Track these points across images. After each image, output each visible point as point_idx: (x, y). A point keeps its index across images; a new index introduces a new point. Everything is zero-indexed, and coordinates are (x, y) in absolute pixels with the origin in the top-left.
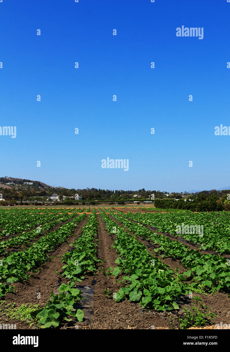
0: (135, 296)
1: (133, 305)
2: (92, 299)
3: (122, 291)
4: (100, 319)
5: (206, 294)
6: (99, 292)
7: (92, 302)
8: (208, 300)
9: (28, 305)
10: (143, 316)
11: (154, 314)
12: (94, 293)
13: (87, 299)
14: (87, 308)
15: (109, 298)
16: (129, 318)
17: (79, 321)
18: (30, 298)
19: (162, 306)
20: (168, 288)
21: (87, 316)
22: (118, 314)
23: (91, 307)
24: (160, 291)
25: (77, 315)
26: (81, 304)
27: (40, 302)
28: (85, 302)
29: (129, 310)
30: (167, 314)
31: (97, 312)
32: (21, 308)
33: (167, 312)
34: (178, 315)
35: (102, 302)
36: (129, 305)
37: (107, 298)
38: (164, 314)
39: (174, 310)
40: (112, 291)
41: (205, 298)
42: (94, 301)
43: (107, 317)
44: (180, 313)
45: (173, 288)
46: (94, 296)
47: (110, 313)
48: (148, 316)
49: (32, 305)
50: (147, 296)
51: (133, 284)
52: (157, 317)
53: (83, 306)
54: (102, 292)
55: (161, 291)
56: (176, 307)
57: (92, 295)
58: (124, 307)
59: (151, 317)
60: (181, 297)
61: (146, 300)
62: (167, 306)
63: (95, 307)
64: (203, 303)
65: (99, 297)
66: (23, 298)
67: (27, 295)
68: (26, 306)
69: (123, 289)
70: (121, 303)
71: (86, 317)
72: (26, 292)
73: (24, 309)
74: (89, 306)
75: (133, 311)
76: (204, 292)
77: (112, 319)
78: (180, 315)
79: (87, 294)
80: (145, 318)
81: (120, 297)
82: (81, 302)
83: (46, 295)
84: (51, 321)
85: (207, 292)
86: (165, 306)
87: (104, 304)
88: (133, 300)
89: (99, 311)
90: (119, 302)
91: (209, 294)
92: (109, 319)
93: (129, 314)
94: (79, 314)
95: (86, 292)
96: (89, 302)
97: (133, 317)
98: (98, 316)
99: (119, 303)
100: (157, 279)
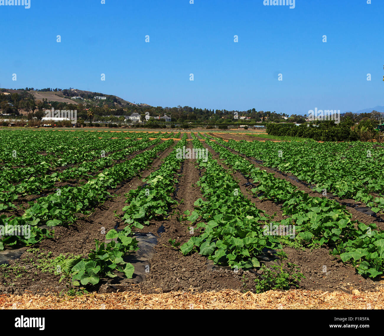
0: (206, 248)
1: (203, 259)
2: (152, 251)
3: (192, 241)
4: (156, 276)
5: (304, 249)
6: (163, 242)
7: (152, 254)
8: (304, 256)
9: (68, 255)
10: (211, 274)
11: (225, 272)
12: (156, 242)
13: (146, 250)
14: (142, 262)
15: (175, 250)
16: (193, 277)
17: (127, 278)
18: (72, 246)
19: (238, 263)
20: (247, 240)
21: (139, 271)
22: (182, 270)
23: (147, 261)
24: (236, 243)
25: (125, 270)
26: (136, 256)
27: (84, 252)
28: (141, 254)
29: (196, 266)
30: (243, 272)
31: (155, 267)
32: (58, 259)
33: (242, 271)
34: (256, 275)
35: (164, 254)
36: (198, 259)
37: (173, 250)
38: (239, 273)
39: (253, 268)
40: (183, 241)
41: (300, 253)
42: (154, 253)
43: (167, 274)
44: (259, 272)
45: (254, 240)
46: (156, 247)
47: (171, 269)
48: (217, 275)
49: (73, 255)
50: (220, 248)
51: (206, 233)
52: (229, 276)
53: (138, 259)
54: (168, 242)
55: (238, 242)
56: (256, 264)
57: (153, 245)
58: (191, 262)
59: (221, 276)
60: (269, 252)
61: (219, 254)
62: (245, 263)
63: (153, 261)
64: (295, 260)
65: (161, 248)
66: (63, 246)
67: (70, 242)
68: (64, 256)
69: (193, 239)
70: (189, 257)
71: (138, 273)
72: (71, 239)
73: (62, 260)
74: (145, 259)
75: (200, 267)
76: (302, 246)
77: (172, 276)
78: (259, 274)
79: (147, 244)
80: (213, 277)
81: (188, 248)
82: (137, 254)
83: (94, 243)
84: (90, 277)
85: (305, 246)
86: (242, 263)
87: (167, 257)
88: (204, 254)
89: (157, 265)
90: (187, 255)
91: (308, 249)
92: (168, 276)
93: (195, 271)
94: (128, 269)
95: (146, 241)
96: (147, 253)
97: (199, 275)
98: (155, 272)
99: (187, 257)
100: (236, 227)
